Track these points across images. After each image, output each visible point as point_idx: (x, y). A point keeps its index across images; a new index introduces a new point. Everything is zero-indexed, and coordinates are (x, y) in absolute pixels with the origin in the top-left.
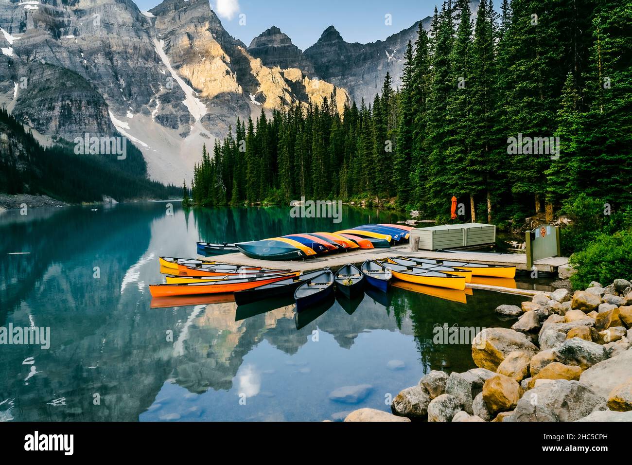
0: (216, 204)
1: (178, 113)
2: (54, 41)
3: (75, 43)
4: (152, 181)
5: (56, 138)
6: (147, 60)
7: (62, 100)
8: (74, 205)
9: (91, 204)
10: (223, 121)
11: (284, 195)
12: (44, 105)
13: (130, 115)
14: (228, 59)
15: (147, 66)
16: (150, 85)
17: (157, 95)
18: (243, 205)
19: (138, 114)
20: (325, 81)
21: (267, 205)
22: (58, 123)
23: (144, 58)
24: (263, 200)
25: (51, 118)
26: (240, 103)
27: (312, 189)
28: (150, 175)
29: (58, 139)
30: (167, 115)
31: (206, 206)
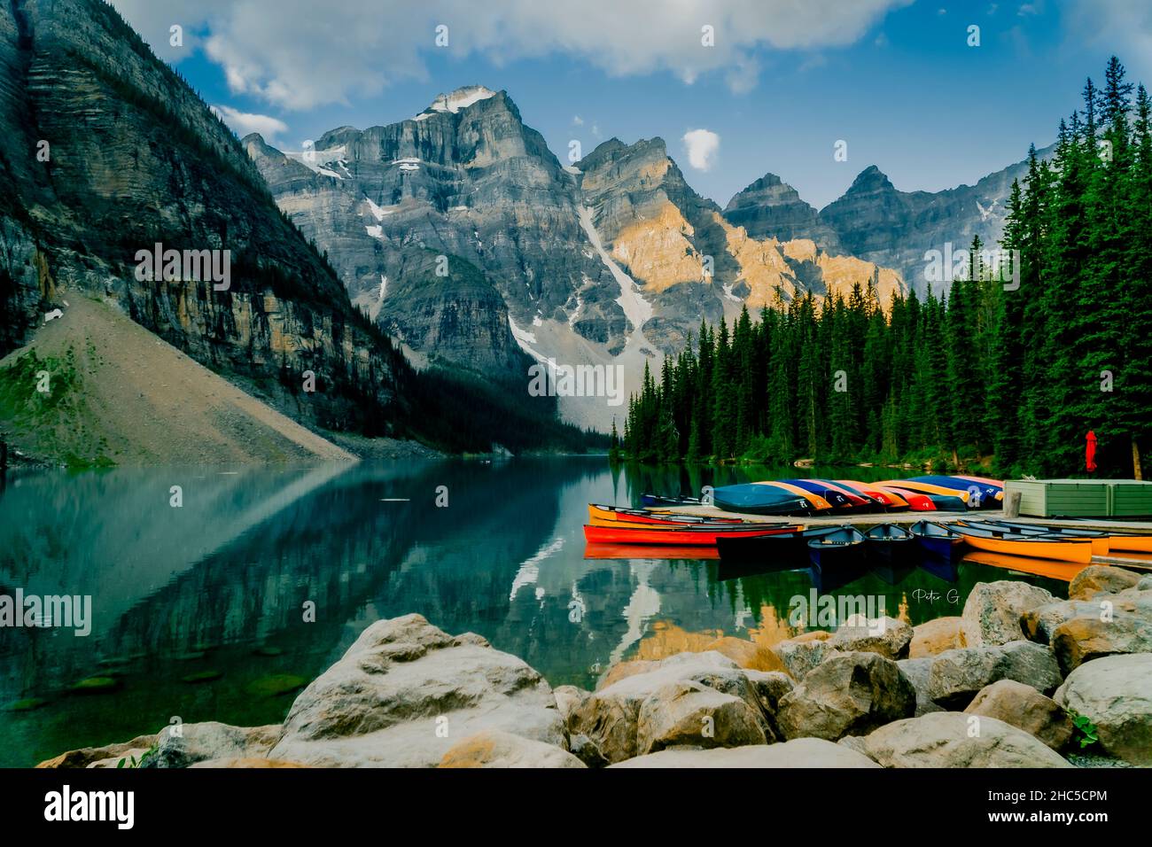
0: (663, 459)
1: (609, 317)
2: (438, 214)
3: (467, 217)
4: (563, 423)
5: (433, 356)
6: (567, 239)
7: (445, 301)
8: (452, 457)
9: (476, 455)
10: (677, 328)
11: (777, 447)
12: (421, 308)
13: (537, 322)
14: (690, 231)
15: (566, 247)
16: (570, 275)
17: (579, 291)
18: (707, 462)
19: (550, 320)
20: (858, 257)
21: (748, 463)
22: (437, 335)
23: (564, 236)
24: (741, 454)
25: (428, 327)
26: (707, 299)
27: (830, 439)
28: (561, 415)
29: (436, 359)
30: (591, 320)
31: (646, 461)
